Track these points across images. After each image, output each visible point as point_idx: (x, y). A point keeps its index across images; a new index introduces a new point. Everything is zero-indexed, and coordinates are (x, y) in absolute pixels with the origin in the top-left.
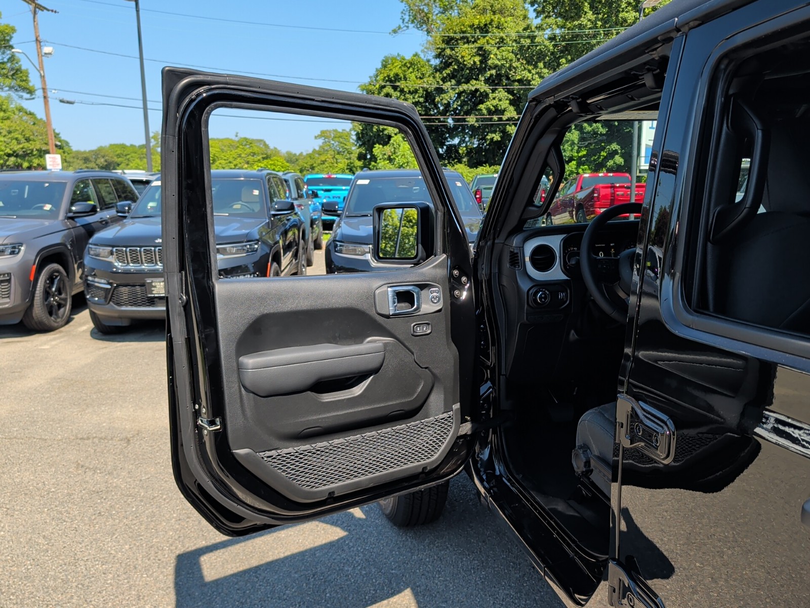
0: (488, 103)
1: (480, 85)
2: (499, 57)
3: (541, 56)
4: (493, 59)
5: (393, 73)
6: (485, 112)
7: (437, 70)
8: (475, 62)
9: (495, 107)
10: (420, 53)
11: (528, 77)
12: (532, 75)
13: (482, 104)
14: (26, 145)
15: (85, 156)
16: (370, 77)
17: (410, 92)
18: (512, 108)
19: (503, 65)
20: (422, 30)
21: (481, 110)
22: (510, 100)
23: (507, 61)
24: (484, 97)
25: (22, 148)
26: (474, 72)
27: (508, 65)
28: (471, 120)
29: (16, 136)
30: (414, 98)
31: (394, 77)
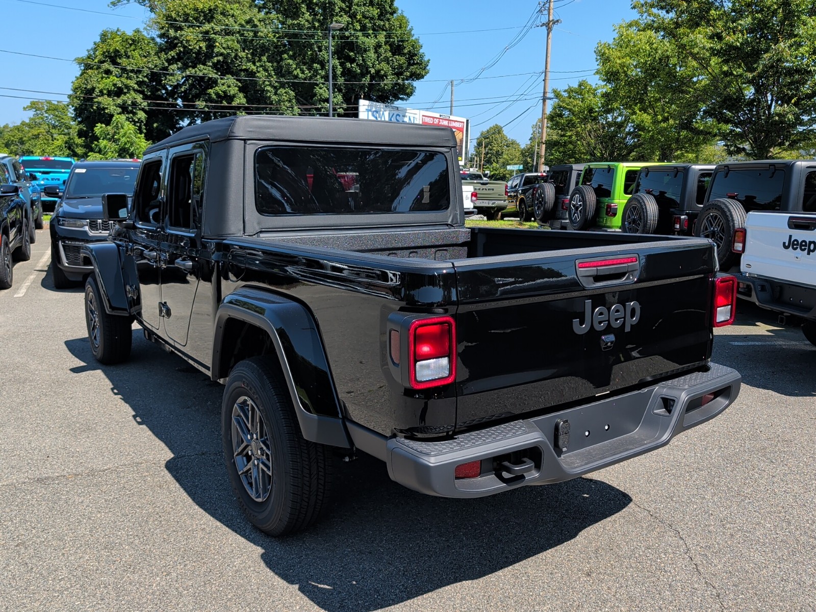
0: (217, 88)
1: (205, 71)
2: (224, 46)
3: (264, 49)
4: (219, 47)
5: (112, 49)
6: (214, 96)
7: (161, 50)
8: (200, 48)
9: (225, 92)
10: (141, 30)
11: (253, 69)
12: (257, 68)
13: (212, 89)
16: (88, 51)
17: (132, 71)
18: (241, 95)
19: (228, 54)
20: (144, 5)
21: (209, 94)
22: (239, 87)
23: (232, 51)
24: (213, 83)
26: (200, 58)
27: (233, 55)
28: (201, 104)
30: (137, 77)
31: (115, 52)
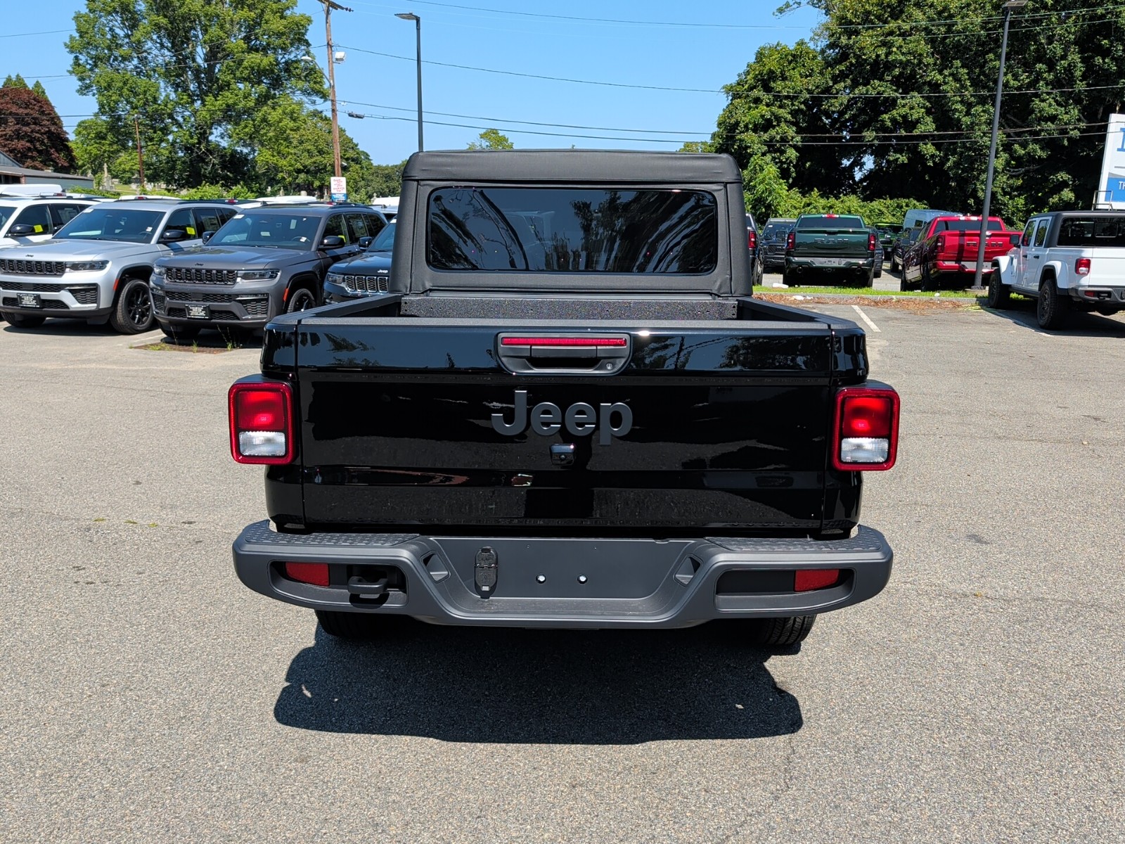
0: (894, 112)
1: (881, 88)
2: (904, 50)
3: (960, 50)
4: (896, 53)
5: (766, 70)
6: (889, 124)
7: (829, 64)
8: (878, 56)
9: (904, 117)
10: (807, 40)
11: (937, 80)
12: (944, 78)
13: (886, 113)
14: (319, 159)
15: (386, 172)
16: (739, 75)
17: (787, 97)
18: (929, 119)
19: (908, 61)
20: (819, 7)
21: (883, 121)
22: (926, 108)
23: (914, 56)
24: (891, 103)
25: (315, 163)
26: (878, 69)
27: (916, 61)
28: (869, 135)
29: (309, 148)
30: (793, 105)
31: (768, 74)
